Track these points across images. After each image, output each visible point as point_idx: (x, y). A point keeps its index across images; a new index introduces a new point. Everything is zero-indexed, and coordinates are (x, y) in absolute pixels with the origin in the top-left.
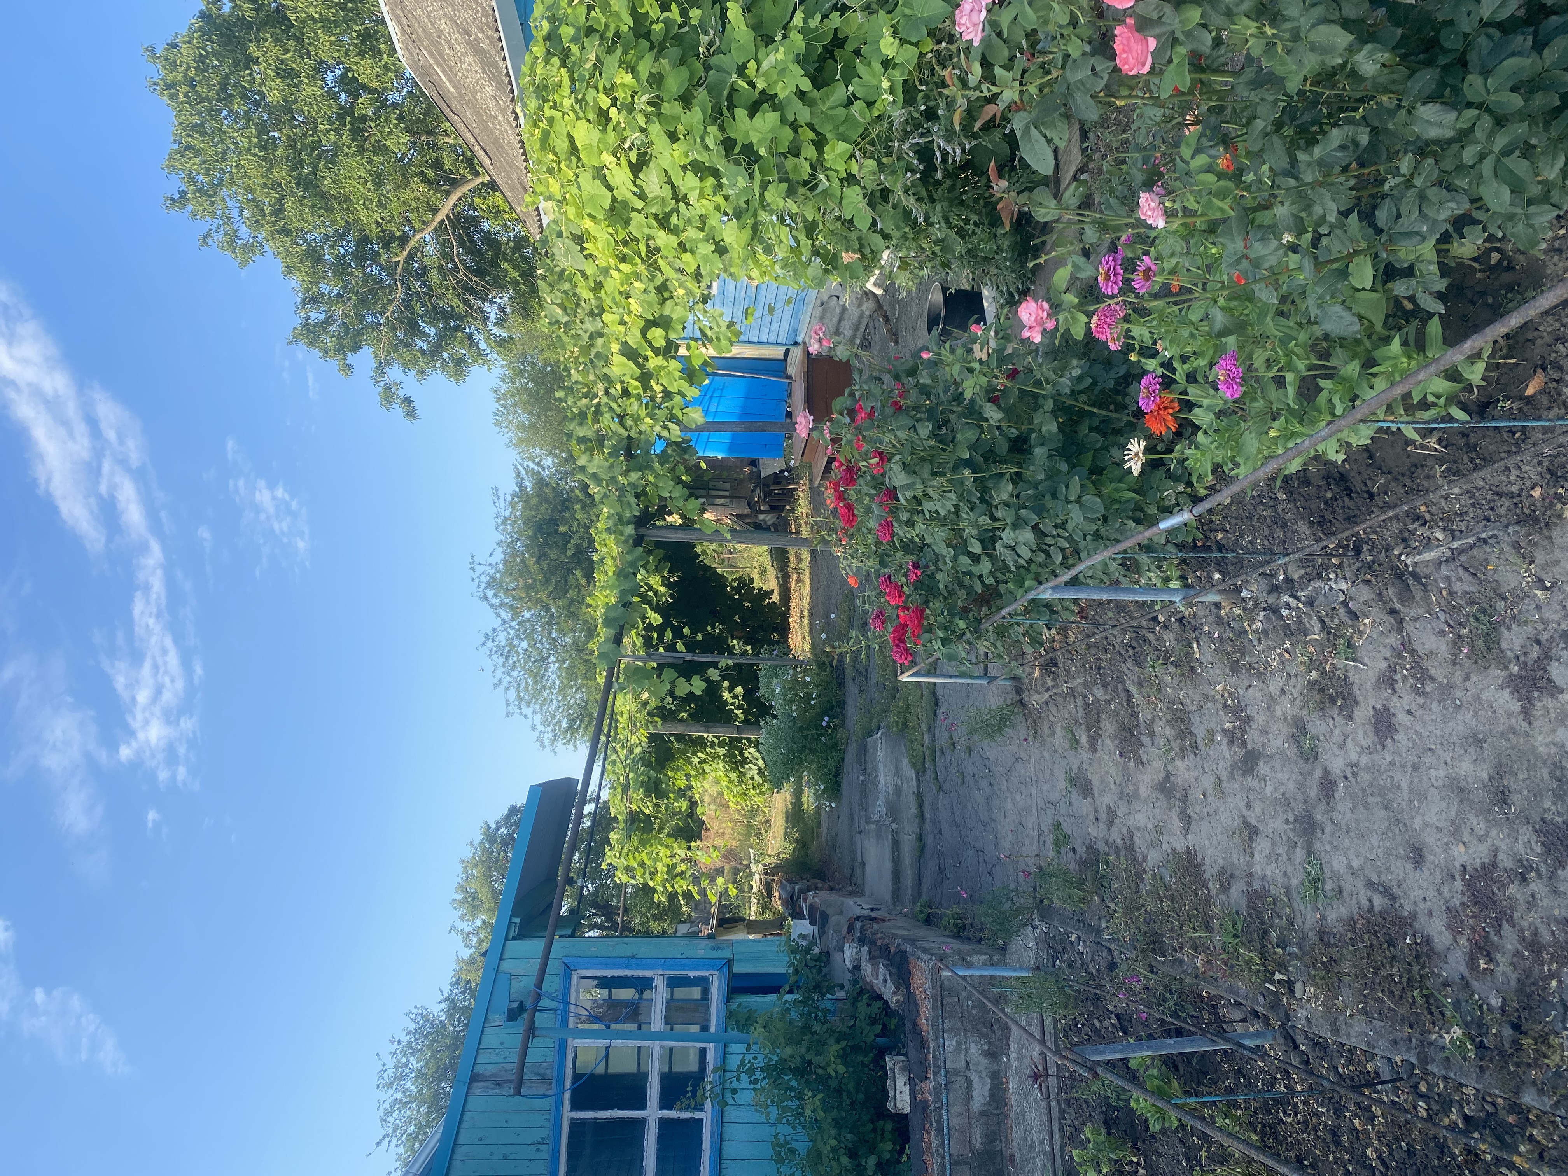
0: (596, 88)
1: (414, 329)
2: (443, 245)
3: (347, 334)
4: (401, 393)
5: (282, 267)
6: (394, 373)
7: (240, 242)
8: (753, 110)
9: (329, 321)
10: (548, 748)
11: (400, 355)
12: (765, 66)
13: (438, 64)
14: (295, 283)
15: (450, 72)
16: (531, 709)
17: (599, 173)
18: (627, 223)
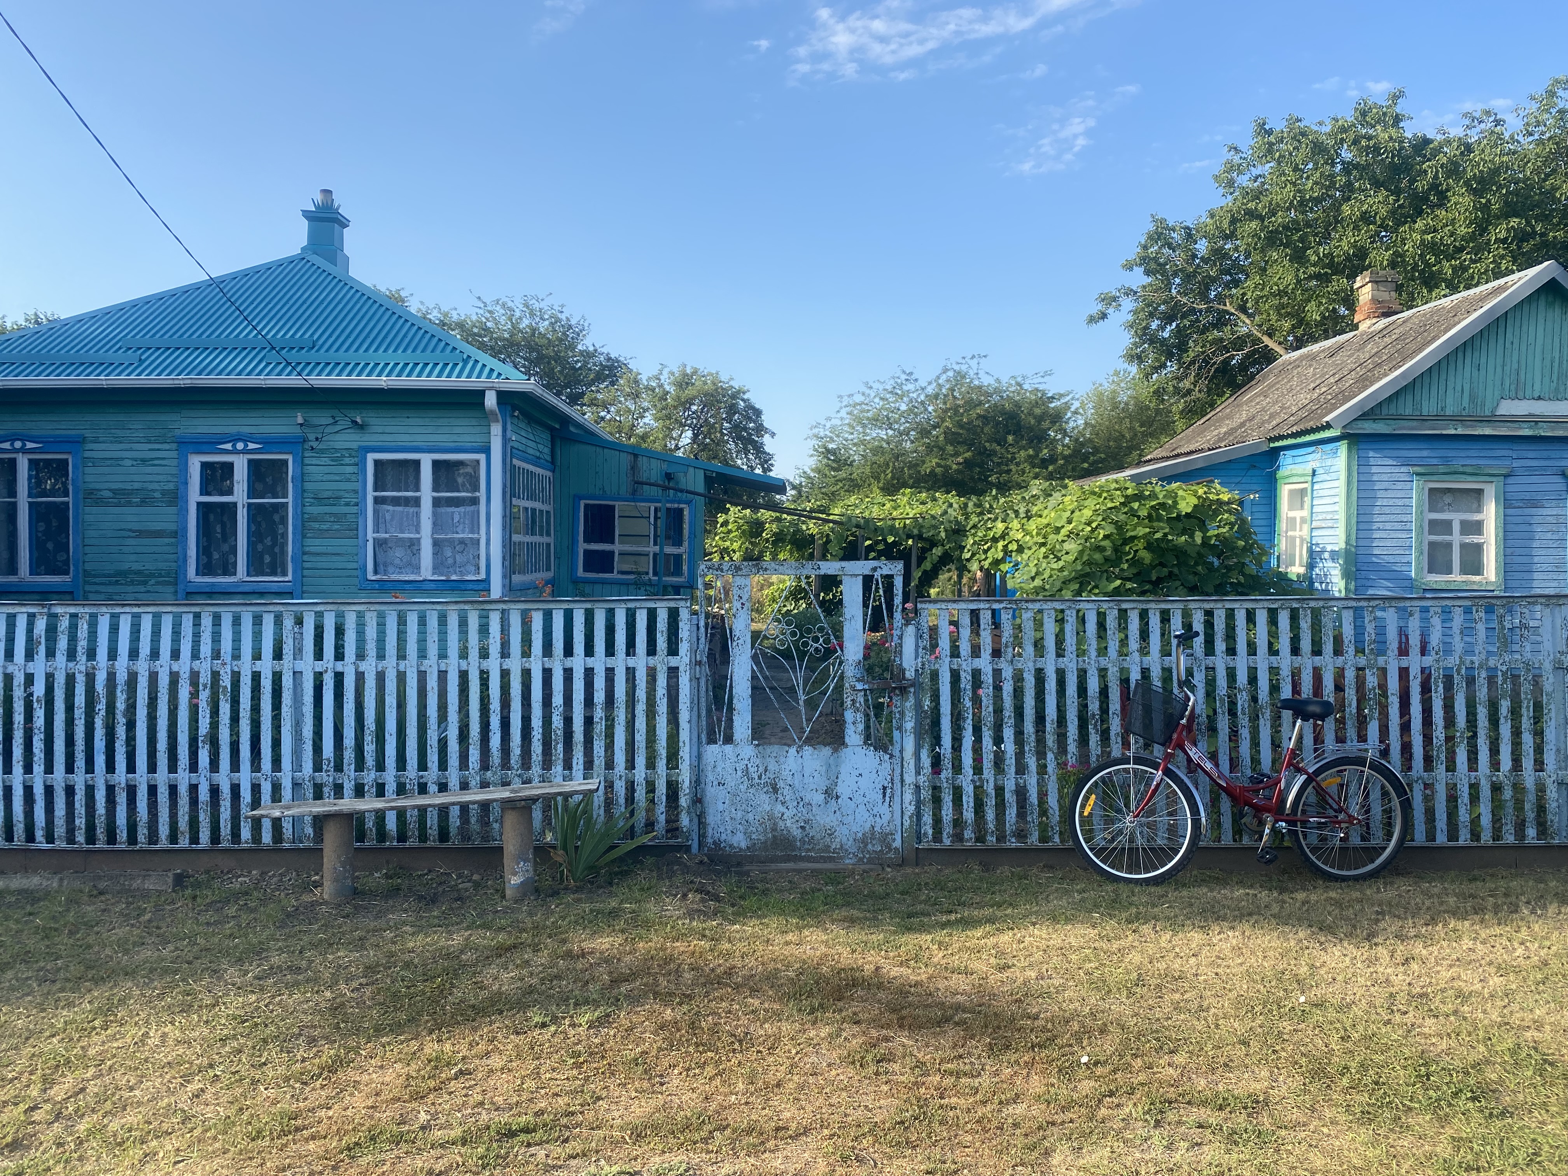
3: (1160, 264)
4: (1110, 311)
5: (1215, 209)
6: (1128, 304)
10: (810, 433)
11: (1143, 308)
14: (1202, 219)
16: (845, 416)
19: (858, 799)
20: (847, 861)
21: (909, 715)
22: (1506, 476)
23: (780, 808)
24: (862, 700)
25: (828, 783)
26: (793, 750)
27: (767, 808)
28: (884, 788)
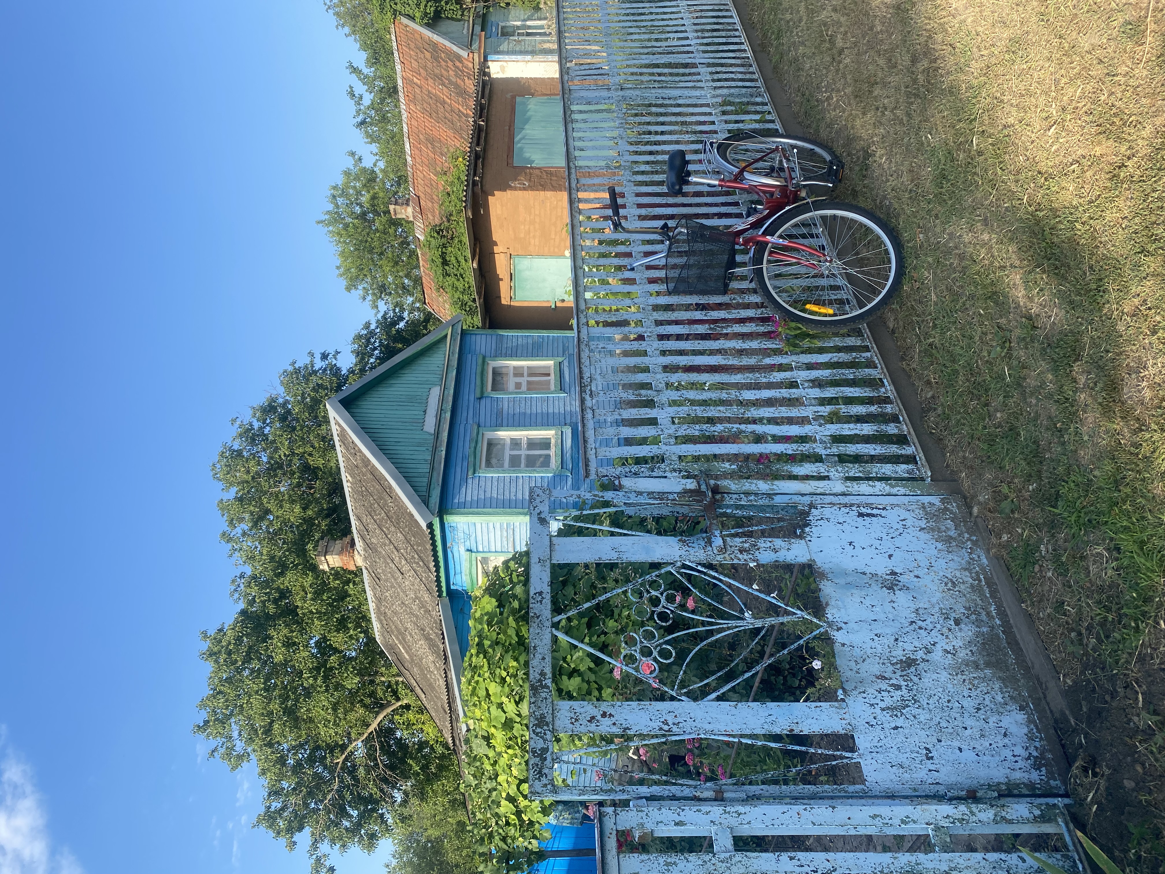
0: (500, 668)
1: (343, 813)
2: (369, 749)
3: (295, 818)
4: (328, 864)
5: (258, 770)
6: (324, 847)
7: (234, 753)
8: (570, 676)
9: (283, 809)
11: (331, 833)
12: (574, 658)
13: (400, 643)
14: (265, 782)
15: (408, 649)
17: (500, 706)
18: (512, 728)
19: (887, 545)
20: (985, 561)
21: (748, 485)
22: (479, 426)
23: (937, 655)
24: (738, 540)
25: (875, 587)
26: (839, 637)
27: (944, 676)
28: (861, 515)
